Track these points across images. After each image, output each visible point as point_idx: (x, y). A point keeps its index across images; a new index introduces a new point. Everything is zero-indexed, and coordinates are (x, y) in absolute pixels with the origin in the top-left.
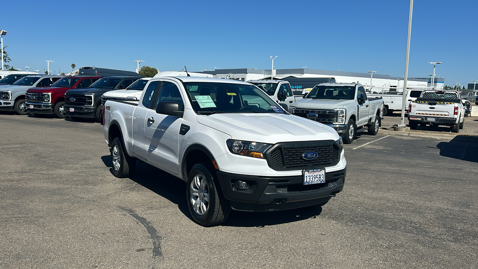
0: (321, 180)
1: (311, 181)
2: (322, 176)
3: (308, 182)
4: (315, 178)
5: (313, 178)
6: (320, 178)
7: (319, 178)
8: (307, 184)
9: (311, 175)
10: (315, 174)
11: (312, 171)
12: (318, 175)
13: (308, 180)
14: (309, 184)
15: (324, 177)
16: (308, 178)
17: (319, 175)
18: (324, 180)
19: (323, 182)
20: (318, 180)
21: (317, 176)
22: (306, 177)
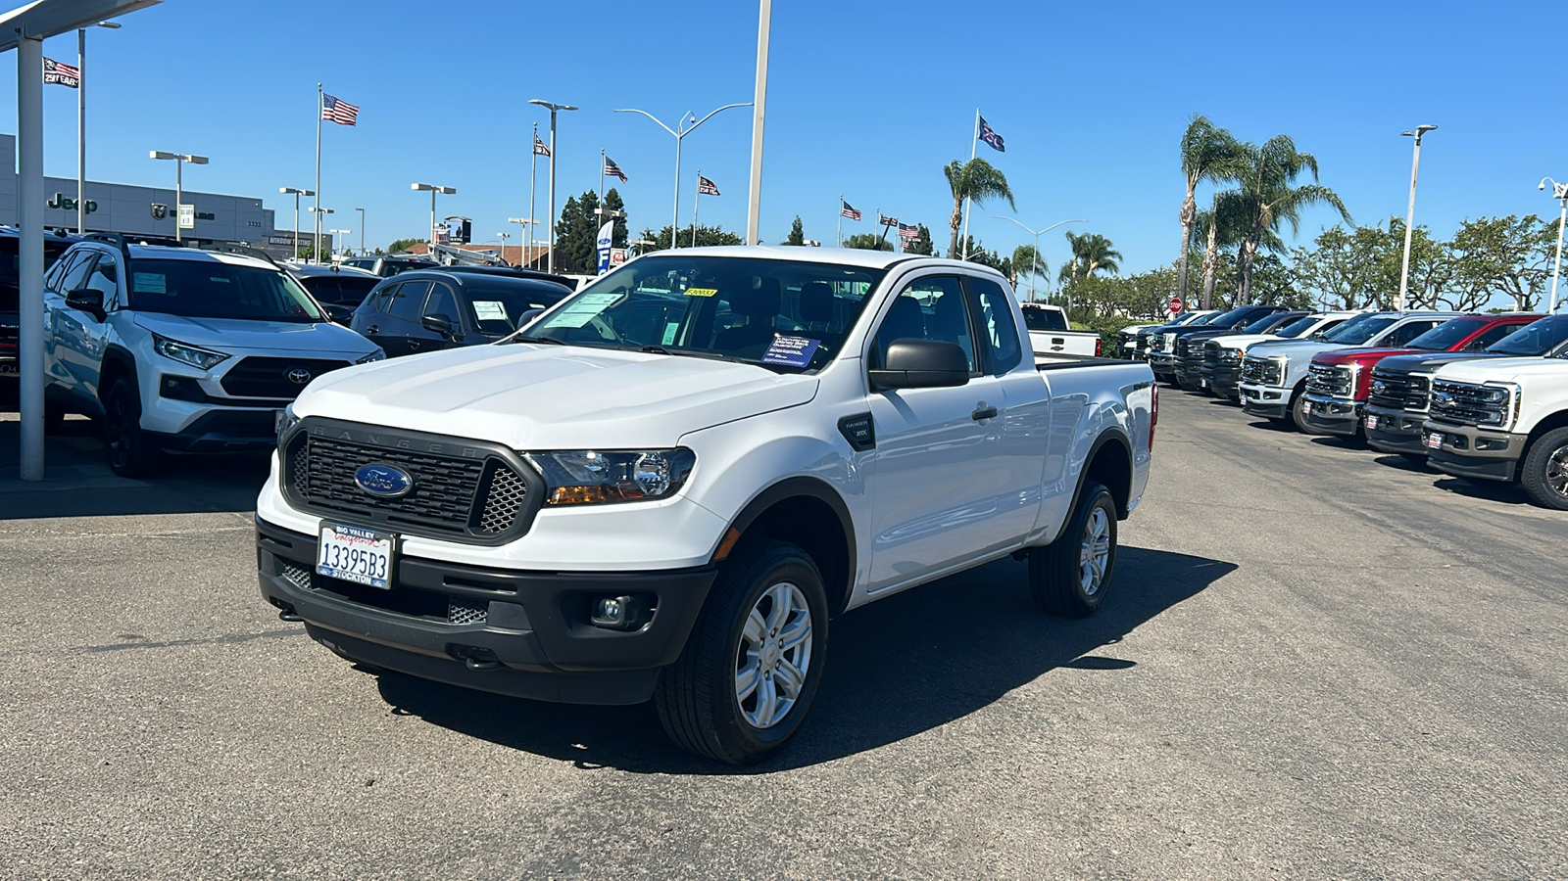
0: (376, 576)
1: (339, 568)
2: (380, 562)
3: (331, 566)
4: (356, 560)
5: (349, 559)
6: (374, 564)
7: (371, 564)
8: (324, 572)
9: (342, 544)
10: (358, 545)
11: (345, 530)
12: (365, 553)
13: (332, 560)
14: (332, 573)
15: (387, 567)
16: (333, 552)
17: (371, 554)
18: (385, 578)
19: (378, 584)
20: (366, 573)
21: (364, 556)
22: (327, 546)
